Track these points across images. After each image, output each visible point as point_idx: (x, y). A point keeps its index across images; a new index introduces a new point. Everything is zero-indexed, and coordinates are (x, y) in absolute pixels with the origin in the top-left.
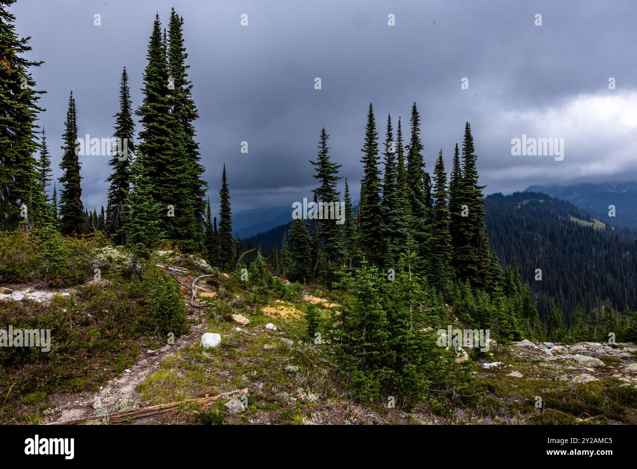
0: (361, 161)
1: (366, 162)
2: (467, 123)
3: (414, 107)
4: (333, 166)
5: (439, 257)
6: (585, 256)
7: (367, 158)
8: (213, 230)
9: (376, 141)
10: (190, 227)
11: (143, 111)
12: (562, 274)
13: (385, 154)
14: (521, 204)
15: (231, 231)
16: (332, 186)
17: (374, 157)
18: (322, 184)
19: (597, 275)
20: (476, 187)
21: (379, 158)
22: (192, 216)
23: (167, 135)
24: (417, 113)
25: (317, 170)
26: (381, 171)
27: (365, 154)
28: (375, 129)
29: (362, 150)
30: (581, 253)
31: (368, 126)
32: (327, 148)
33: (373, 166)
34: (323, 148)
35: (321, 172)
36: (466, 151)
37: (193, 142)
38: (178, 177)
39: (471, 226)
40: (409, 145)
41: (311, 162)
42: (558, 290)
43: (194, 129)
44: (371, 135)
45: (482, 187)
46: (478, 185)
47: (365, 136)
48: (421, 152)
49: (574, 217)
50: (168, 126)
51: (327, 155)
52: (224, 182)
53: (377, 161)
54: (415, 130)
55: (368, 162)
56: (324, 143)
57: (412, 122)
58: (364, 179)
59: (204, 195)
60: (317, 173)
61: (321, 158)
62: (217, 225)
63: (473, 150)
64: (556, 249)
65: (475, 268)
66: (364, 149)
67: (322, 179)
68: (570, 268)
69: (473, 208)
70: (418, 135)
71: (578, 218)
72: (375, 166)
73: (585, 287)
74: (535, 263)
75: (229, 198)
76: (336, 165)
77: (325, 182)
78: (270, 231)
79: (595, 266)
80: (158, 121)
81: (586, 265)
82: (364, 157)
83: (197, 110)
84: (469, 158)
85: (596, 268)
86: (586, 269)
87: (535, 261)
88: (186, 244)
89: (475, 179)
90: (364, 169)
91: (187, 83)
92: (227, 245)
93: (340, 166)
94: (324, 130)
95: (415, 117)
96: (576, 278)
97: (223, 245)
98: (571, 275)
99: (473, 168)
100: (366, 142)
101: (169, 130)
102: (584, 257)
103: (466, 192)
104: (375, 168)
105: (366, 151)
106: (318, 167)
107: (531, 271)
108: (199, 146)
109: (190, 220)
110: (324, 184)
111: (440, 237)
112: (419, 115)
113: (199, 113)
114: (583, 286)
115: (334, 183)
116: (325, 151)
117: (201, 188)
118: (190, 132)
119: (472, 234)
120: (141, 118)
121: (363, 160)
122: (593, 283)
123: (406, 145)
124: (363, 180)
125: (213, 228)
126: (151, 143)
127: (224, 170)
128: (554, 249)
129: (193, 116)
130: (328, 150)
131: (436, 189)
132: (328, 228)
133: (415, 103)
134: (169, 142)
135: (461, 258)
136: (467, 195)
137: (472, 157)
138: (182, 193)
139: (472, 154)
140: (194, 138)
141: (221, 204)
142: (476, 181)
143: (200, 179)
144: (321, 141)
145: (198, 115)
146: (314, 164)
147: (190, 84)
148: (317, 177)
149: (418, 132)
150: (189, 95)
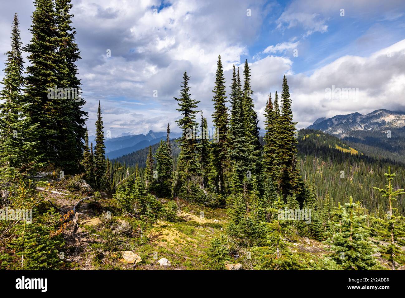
0: (212, 100)
1: (216, 100)
2: (284, 76)
3: (246, 63)
4: (193, 102)
7: (217, 98)
8: (90, 153)
9: (224, 84)
10: (72, 150)
11: (31, 48)
13: (231, 95)
14: (305, 137)
15: (104, 153)
16: (192, 118)
17: (223, 97)
18: (184, 116)
20: (291, 123)
21: (226, 98)
22: (73, 141)
23: (52, 69)
24: (248, 67)
25: (180, 105)
26: (228, 108)
27: (215, 95)
28: (223, 75)
29: (213, 91)
31: (217, 72)
32: (188, 88)
33: (221, 104)
34: (185, 87)
35: (184, 106)
36: (284, 96)
37: (75, 78)
38: (62, 107)
41: (175, 98)
43: (77, 68)
44: (220, 80)
45: (296, 123)
46: (292, 121)
47: (215, 81)
48: (252, 96)
49: (338, 146)
50: (53, 62)
51: (188, 93)
52: (99, 115)
53: (225, 100)
54: (247, 80)
55: (218, 101)
56: (186, 83)
57: (244, 74)
58: (214, 113)
59: (84, 123)
60: (180, 108)
61: (184, 95)
62: (93, 149)
63: (289, 96)
66: (215, 91)
67: (184, 112)
70: (249, 84)
71: (341, 147)
72: (223, 104)
75: (103, 128)
76: (196, 101)
77: (187, 114)
78: (131, 153)
80: (43, 58)
82: (215, 96)
83: (79, 52)
84: (286, 101)
88: (68, 165)
89: (290, 117)
90: (214, 106)
91: (72, 29)
92: (101, 165)
93: (199, 102)
94: (186, 73)
95: (247, 70)
97: (97, 165)
99: (289, 109)
100: (216, 85)
101: (54, 65)
103: (284, 126)
104: (222, 105)
105: (216, 92)
106: (180, 102)
108: (80, 82)
109: (71, 144)
110: (186, 116)
112: (250, 68)
113: (81, 55)
115: (194, 116)
116: (187, 90)
117: (81, 117)
118: (73, 70)
120: (29, 54)
121: (214, 99)
124: (214, 115)
125: (90, 151)
126: (37, 76)
127: (99, 107)
129: (76, 57)
130: (189, 89)
131: (266, 123)
132: (189, 152)
133: (246, 60)
134: (53, 76)
136: (285, 129)
137: (288, 101)
138: (65, 121)
139: (288, 99)
140: (76, 76)
141: (96, 133)
142: (291, 118)
143: (81, 110)
144: (184, 81)
145: (80, 56)
146: (178, 100)
147: (74, 30)
148: (180, 110)
150: (73, 40)
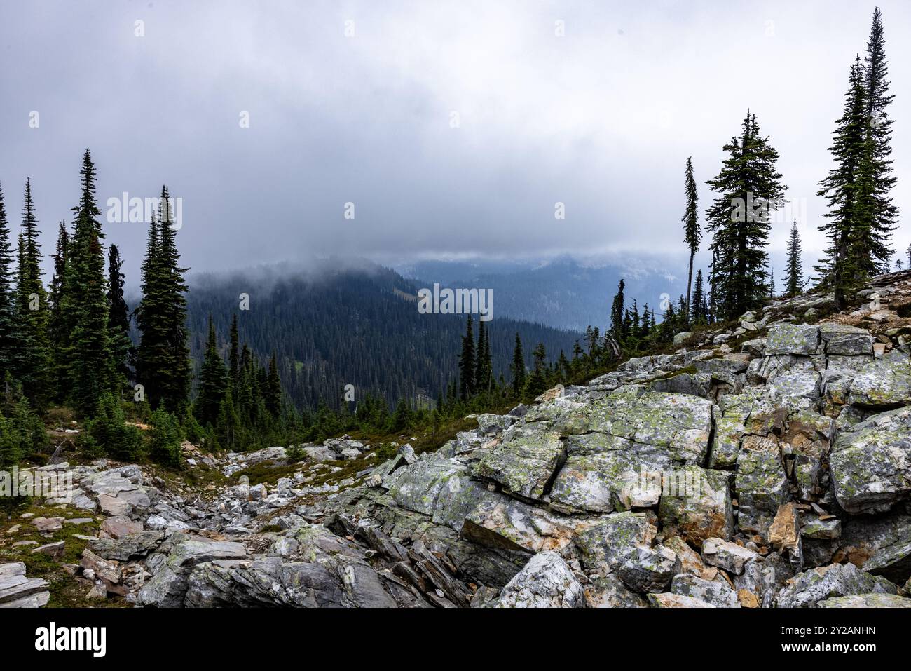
2: (164, 187)
3: (87, 155)
5: (90, 364)
6: (405, 337)
12: (379, 360)
19: (416, 359)
20: (176, 270)
24: (91, 164)
30: (401, 333)
39: (166, 320)
40: (79, 206)
42: (373, 380)
45: (183, 271)
46: (177, 267)
48: (97, 218)
49: (398, 289)
54: (88, 187)
57: (83, 175)
64: (374, 329)
65: (168, 372)
68: (388, 351)
69: (168, 297)
70: (93, 195)
71: (402, 290)
73: (402, 374)
74: (349, 346)
79: (414, 348)
81: (405, 348)
84: (166, 233)
85: (415, 351)
86: (405, 353)
87: (349, 344)
89: (174, 259)
95: (88, 169)
96: (394, 364)
98: (388, 360)
99: (171, 245)
102: (403, 339)
103: (159, 275)
107: (344, 359)
111: (91, 340)
112: (94, 167)
114: (400, 373)
119: (165, 330)
122: (410, 368)
123: (75, 206)
128: (372, 330)
133: (88, 150)
135: (151, 360)
136: (161, 280)
137: (169, 232)
142: (176, 261)
149: (93, 190)
